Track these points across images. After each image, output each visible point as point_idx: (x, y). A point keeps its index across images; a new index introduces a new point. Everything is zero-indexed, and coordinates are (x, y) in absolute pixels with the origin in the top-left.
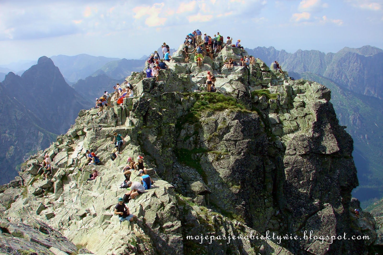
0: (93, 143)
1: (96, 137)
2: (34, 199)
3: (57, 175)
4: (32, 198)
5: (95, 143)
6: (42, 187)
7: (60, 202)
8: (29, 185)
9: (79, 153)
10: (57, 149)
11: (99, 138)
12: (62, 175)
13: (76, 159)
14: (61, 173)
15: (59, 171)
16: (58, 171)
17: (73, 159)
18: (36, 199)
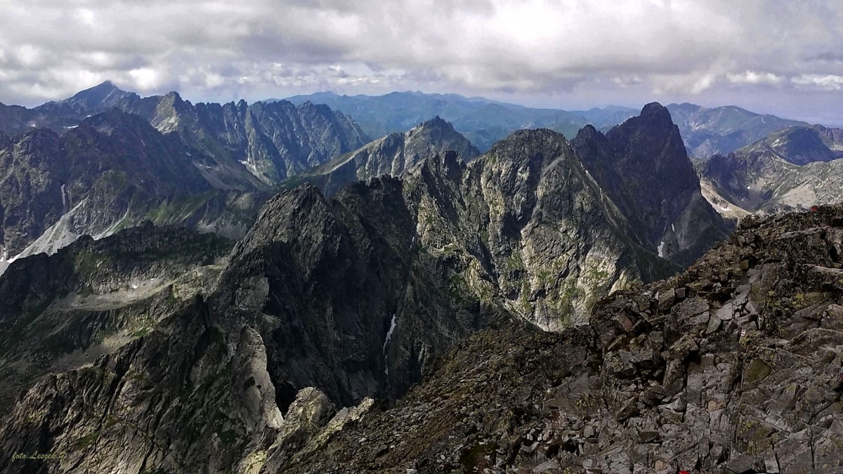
0: (784, 296)
1: (795, 285)
2: (616, 385)
3: (677, 346)
4: (612, 381)
5: (789, 297)
6: (636, 365)
7: (676, 410)
8: (610, 350)
9: (737, 310)
10: (684, 288)
11: (802, 288)
12: (689, 351)
13: (730, 323)
14: (688, 346)
15: (683, 341)
16: (681, 339)
17: (722, 321)
18: (620, 388)
